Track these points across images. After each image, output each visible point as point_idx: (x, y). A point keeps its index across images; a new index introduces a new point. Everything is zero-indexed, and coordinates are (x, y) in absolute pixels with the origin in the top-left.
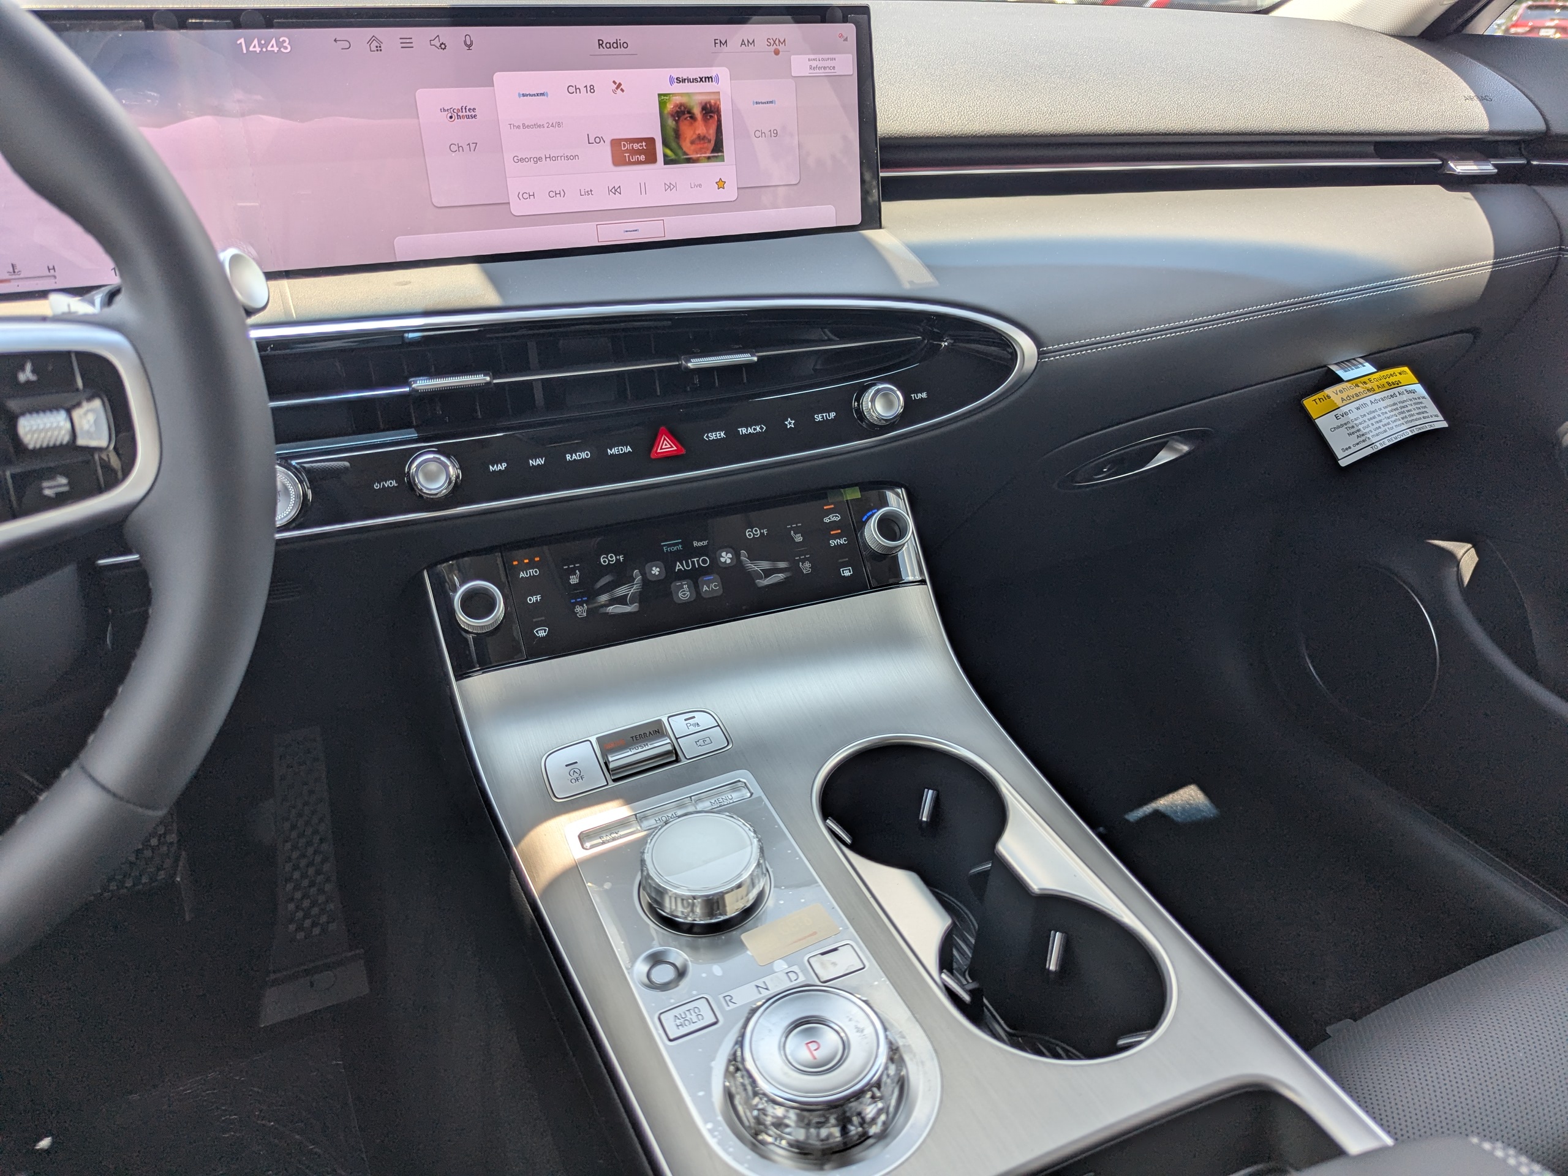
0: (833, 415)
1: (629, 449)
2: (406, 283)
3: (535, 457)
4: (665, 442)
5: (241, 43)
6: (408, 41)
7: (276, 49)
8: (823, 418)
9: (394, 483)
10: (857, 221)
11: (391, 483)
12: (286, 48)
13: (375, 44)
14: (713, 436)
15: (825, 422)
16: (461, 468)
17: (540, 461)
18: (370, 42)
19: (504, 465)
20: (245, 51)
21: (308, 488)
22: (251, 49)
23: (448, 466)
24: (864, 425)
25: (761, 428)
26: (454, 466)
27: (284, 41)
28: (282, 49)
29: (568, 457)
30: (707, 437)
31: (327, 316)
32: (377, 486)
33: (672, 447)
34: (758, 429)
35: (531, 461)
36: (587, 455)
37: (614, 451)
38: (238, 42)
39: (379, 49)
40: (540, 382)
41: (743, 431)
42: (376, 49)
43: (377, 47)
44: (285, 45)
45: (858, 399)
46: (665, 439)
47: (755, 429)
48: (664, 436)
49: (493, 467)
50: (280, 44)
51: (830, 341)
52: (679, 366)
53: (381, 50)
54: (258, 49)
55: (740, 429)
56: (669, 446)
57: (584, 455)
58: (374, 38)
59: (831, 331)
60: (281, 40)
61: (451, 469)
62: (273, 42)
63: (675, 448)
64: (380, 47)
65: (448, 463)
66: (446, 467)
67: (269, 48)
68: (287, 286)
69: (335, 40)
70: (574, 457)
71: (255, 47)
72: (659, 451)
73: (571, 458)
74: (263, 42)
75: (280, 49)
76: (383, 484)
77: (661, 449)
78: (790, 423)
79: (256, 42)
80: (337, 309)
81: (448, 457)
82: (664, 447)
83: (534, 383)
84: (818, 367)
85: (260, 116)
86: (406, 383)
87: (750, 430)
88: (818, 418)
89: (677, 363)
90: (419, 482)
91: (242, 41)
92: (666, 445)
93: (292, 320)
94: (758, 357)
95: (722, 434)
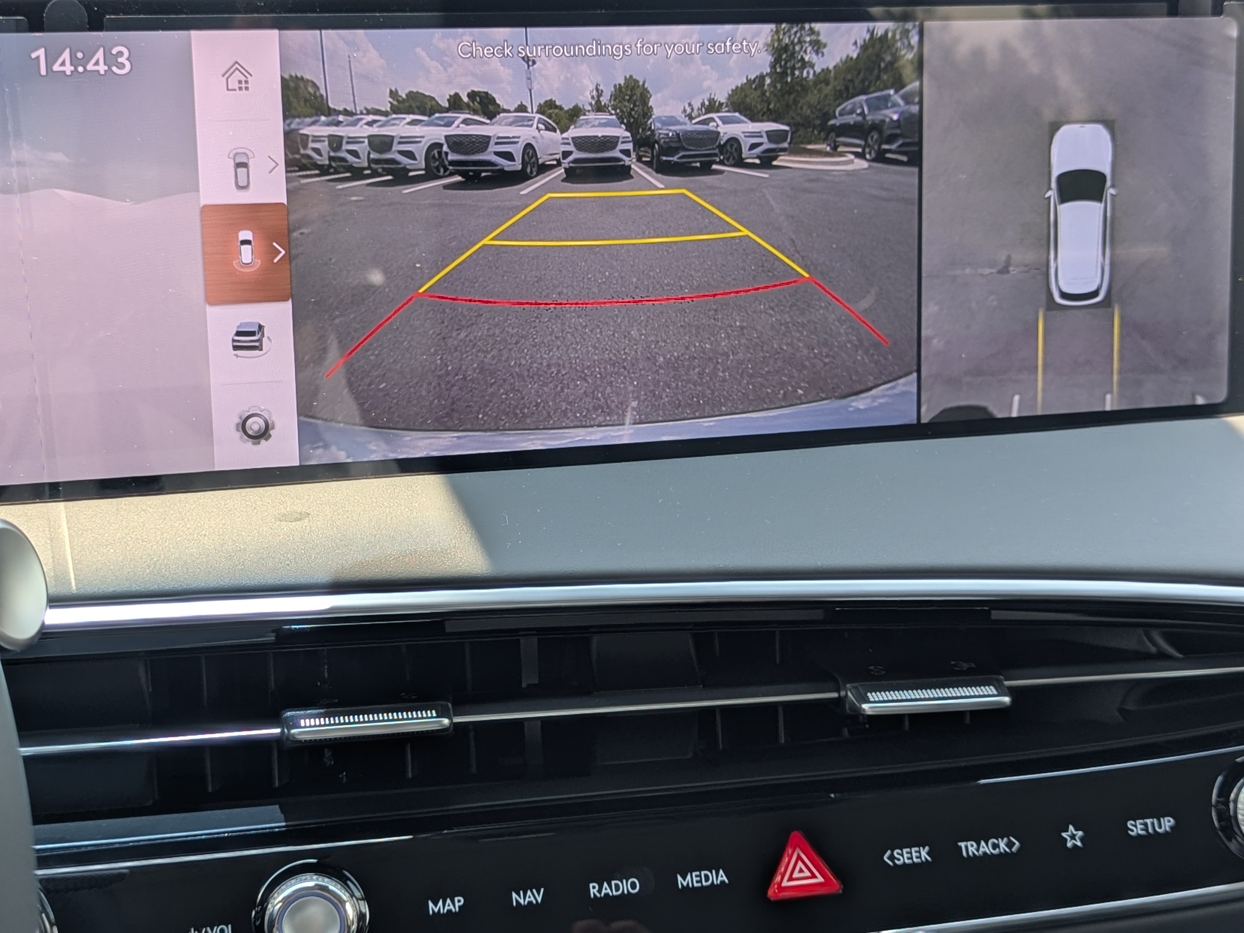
0: (1168, 823)
1: (722, 877)
2: (300, 517)
3: (524, 887)
4: (800, 864)
5: (38, 58)
7: (102, 68)
8: (1146, 830)
9: (229, 931)
11: (222, 932)
12: (122, 66)
14: (905, 856)
15: (1152, 838)
17: (534, 897)
19: (460, 901)
20: (43, 72)
21: (51, 925)
22: (56, 67)
23: (343, 903)
24: (1232, 846)
25: (1010, 845)
26: (352, 895)
27: (120, 54)
28: (114, 69)
29: (593, 888)
30: (892, 858)
31: (136, 587)
33: (813, 876)
34: (1002, 844)
35: (514, 895)
36: (633, 886)
37: (690, 880)
38: (34, 55)
41: (969, 848)
44: (120, 60)
45: (1225, 793)
46: (799, 858)
47: (995, 846)
48: (798, 851)
49: (436, 904)
50: (111, 60)
51: (1161, 659)
52: (839, 702)
54: (68, 69)
55: (962, 844)
56: (808, 874)
57: (627, 886)
59: (1170, 639)
60: (114, 52)
61: (349, 907)
62: (100, 54)
63: (820, 879)
65: (344, 896)
66: (338, 903)
67: (90, 67)
68: (63, 515)
70: (606, 889)
71: (63, 64)
72: (785, 883)
73: (600, 891)
74: (80, 55)
75: (110, 68)
77: (791, 879)
78: (1073, 837)
79: (66, 55)
81: (343, 880)
82: (796, 875)
83: (526, 724)
84: (1130, 707)
85: (56, 190)
86: (274, 718)
87: (986, 848)
88: (1136, 828)
89: (835, 695)
91: (41, 52)
92: (801, 871)
94: (1012, 691)
95: (924, 853)
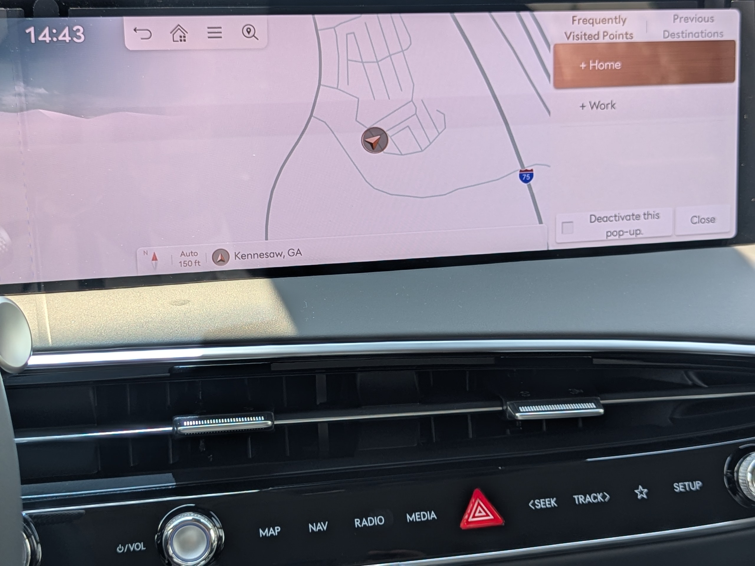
0: (698, 485)
1: (433, 515)
3: (316, 521)
4: (479, 508)
5: (30, 33)
6: (216, 30)
7: (68, 39)
8: (685, 488)
9: (141, 546)
10: (731, 233)
11: (138, 547)
12: (79, 37)
13: (179, 33)
14: (541, 504)
15: (689, 493)
16: (223, 527)
17: (322, 527)
18: (173, 32)
19: (278, 529)
20: (33, 41)
21: (37, 543)
22: (41, 38)
23: (209, 529)
24: (737, 499)
25: (604, 497)
26: (215, 526)
27: (78, 30)
28: (75, 39)
29: (357, 522)
30: (534, 505)
32: (120, 549)
33: (487, 515)
34: (599, 497)
35: (310, 526)
36: (381, 520)
37: (415, 517)
38: (27, 31)
39: (183, 39)
40: (327, 424)
41: (580, 499)
42: (179, 39)
43: (181, 37)
44: (78, 34)
45: (732, 466)
46: (479, 504)
47: (595, 498)
48: (478, 500)
49: (264, 531)
50: (73, 34)
51: (694, 388)
52: (503, 413)
53: (185, 40)
54: (48, 39)
55: (576, 497)
56: (484, 514)
57: (377, 521)
58: (178, 27)
59: (697, 375)
60: (75, 29)
61: (212, 532)
62: (66, 31)
63: (491, 517)
64: (184, 37)
65: (210, 525)
66: (206, 529)
67: (60, 38)
68: (45, 301)
69: (135, 30)
70: (364, 522)
71: (45, 36)
72: (471, 519)
73: (361, 523)
74: (54, 31)
75: (72, 39)
76: (128, 548)
77: (474, 517)
78: (641, 492)
79: (46, 31)
80: (101, 333)
81: (209, 517)
82: (477, 514)
83: (319, 425)
84: (677, 416)
85: (41, 111)
86: (168, 421)
87: (589, 499)
88: (679, 487)
89: (500, 408)
90: (174, 552)
91: (31, 30)
92: (480, 512)
93: (47, 346)
94: (605, 406)
95: (553, 502)
